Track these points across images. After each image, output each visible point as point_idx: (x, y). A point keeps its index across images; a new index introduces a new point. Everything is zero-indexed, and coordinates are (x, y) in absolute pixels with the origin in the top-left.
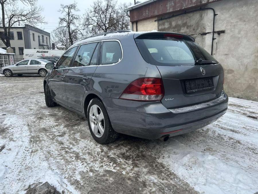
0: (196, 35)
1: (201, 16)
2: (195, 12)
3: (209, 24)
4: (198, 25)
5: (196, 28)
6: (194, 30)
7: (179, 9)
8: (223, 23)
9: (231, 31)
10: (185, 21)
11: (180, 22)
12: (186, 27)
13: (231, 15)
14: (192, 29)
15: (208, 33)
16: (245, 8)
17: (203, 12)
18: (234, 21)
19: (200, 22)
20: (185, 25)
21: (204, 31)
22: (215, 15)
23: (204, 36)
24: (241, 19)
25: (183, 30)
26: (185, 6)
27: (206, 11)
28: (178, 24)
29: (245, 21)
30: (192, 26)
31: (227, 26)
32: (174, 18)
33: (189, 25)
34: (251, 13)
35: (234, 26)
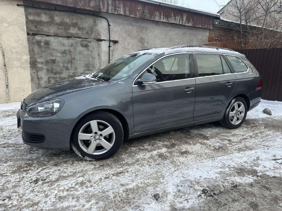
0: (91, 40)
1: (95, 22)
2: (87, 16)
3: (104, 32)
4: (92, 29)
5: (90, 33)
6: (87, 33)
7: (72, 6)
8: (116, 34)
9: (123, 43)
10: (75, 21)
11: (67, 20)
12: (77, 28)
13: (122, 29)
14: (85, 32)
15: (104, 40)
16: (130, 27)
17: (97, 18)
18: (124, 35)
19: (94, 27)
20: (75, 25)
21: (99, 37)
22: (109, 25)
23: (100, 42)
24: (129, 35)
25: (73, 30)
26: (80, 5)
27: (100, 19)
28: (64, 22)
29: (131, 37)
30: (85, 29)
31: (119, 37)
32: (57, 13)
33: (81, 26)
34: (135, 32)
35: (125, 39)
